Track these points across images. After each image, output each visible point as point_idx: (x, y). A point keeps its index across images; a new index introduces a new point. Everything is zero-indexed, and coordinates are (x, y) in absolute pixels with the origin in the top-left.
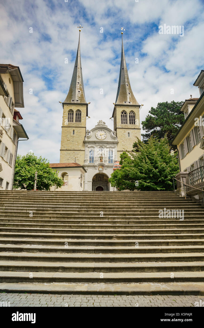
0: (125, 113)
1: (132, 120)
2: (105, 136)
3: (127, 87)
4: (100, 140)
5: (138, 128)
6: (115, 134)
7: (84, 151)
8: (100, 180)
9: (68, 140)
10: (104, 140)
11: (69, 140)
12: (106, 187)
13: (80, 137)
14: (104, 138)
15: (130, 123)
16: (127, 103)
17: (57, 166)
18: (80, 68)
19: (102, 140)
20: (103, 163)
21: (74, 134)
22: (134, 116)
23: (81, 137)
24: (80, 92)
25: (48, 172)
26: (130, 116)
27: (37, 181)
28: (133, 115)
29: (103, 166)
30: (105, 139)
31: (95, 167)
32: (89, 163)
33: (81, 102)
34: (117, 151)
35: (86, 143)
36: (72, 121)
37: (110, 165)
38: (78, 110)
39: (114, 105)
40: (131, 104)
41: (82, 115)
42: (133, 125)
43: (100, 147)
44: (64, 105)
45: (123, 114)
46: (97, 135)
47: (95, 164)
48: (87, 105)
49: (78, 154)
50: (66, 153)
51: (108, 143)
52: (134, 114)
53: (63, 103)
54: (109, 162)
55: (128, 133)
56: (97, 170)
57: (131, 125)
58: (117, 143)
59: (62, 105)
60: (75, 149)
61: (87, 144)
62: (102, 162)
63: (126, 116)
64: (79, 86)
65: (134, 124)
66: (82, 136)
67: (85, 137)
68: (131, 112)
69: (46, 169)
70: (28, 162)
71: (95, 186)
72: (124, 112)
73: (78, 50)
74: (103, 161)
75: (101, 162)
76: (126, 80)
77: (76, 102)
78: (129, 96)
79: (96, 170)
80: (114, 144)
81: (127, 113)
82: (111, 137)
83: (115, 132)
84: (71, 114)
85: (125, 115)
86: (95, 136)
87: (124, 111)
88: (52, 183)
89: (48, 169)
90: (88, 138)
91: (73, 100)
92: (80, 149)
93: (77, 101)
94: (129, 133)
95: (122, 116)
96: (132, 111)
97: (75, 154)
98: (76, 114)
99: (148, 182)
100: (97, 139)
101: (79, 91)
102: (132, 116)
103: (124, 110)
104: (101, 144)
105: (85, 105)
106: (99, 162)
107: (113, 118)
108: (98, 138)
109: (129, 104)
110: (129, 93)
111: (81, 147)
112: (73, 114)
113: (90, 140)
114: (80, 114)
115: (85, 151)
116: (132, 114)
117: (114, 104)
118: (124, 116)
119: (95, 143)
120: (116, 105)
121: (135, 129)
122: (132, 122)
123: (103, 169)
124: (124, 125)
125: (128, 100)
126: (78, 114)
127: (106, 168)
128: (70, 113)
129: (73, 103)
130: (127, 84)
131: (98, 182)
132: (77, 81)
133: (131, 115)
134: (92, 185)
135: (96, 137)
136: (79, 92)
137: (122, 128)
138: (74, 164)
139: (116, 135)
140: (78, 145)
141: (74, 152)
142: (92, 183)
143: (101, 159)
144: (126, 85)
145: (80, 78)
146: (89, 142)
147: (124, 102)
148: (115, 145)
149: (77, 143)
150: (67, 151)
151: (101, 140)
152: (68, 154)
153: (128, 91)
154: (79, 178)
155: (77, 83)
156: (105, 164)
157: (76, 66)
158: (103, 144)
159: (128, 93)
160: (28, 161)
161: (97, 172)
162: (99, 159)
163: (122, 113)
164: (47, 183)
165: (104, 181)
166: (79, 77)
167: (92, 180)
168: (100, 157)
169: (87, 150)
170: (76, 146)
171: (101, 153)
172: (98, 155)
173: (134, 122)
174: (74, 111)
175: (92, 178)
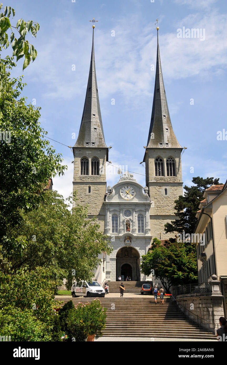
0: (161, 160)
1: (171, 171)
3: (165, 120)
4: (126, 200)
5: (179, 182)
6: (147, 191)
8: (127, 255)
9: (81, 201)
11: (84, 201)
12: (135, 264)
13: (98, 197)
15: (168, 175)
16: (163, 144)
18: (96, 91)
19: (130, 200)
21: (90, 192)
22: (174, 164)
23: (100, 196)
24: (97, 130)
26: (168, 164)
29: (130, 237)
30: (133, 199)
31: (119, 238)
32: (111, 233)
33: (98, 145)
34: (150, 215)
35: (107, 205)
36: (87, 174)
37: (140, 235)
38: (95, 158)
39: (145, 150)
40: (170, 146)
42: (173, 177)
43: (126, 211)
44: (75, 151)
45: (158, 161)
47: (120, 235)
48: (107, 150)
51: (137, 204)
52: (173, 161)
53: (73, 148)
54: (139, 230)
55: (164, 189)
56: (123, 243)
57: (170, 177)
58: (150, 204)
59: (73, 151)
60: (92, 214)
61: (108, 207)
62: (130, 231)
63: (162, 164)
64: (94, 119)
65: (174, 175)
66: (101, 195)
68: (169, 159)
71: (120, 263)
72: (159, 159)
77: (91, 146)
78: (166, 134)
79: (121, 243)
80: (145, 205)
81: (164, 160)
82: (141, 196)
83: (147, 189)
84: (85, 163)
85: (160, 162)
90: (110, 198)
91: (87, 143)
92: (98, 214)
93: (93, 145)
94: (167, 190)
95: (156, 164)
96: (171, 157)
98: (92, 163)
100: (122, 199)
101: (95, 129)
102: (171, 164)
103: (159, 156)
104: (127, 206)
105: (104, 150)
107: (144, 163)
108: (123, 197)
109: (167, 147)
110: (167, 129)
111: (99, 211)
113: (112, 201)
114: (98, 163)
116: (170, 161)
117: (145, 148)
118: (159, 164)
119: (119, 204)
120: (147, 149)
122: (171, 173)
123: (131, 242)
124: (159, 178)
125: (166, 141)
126: (95, 163)
128: (83, 161)
129: (87, 147)
130: (164, 114)
131: (123, 258)
132: (93, 112)
133: (169, 162)
136: (95, 130)
137: (157, 183)
139: (148, 193)
140: (96, 208)
144: (163, 117)
145: (96, 107)
146: (111, 205)
147: (159, 144)
148: (147, 207)
149: (94, 205)
153: (165, 126)
155: (92, 116)
156: (133, 234)
157: (90, 88)
158: (130, 205)
159: (165, 130)
161: (122, 245)
165: (133, 257)
166: (95, 105)
167: (115, 257)
169: (109, 215)
170: (94, 209)
171: (128, 218)
172: (124, 221)
173: (174, 173)
174: (90, 159)
175: (116, 254)
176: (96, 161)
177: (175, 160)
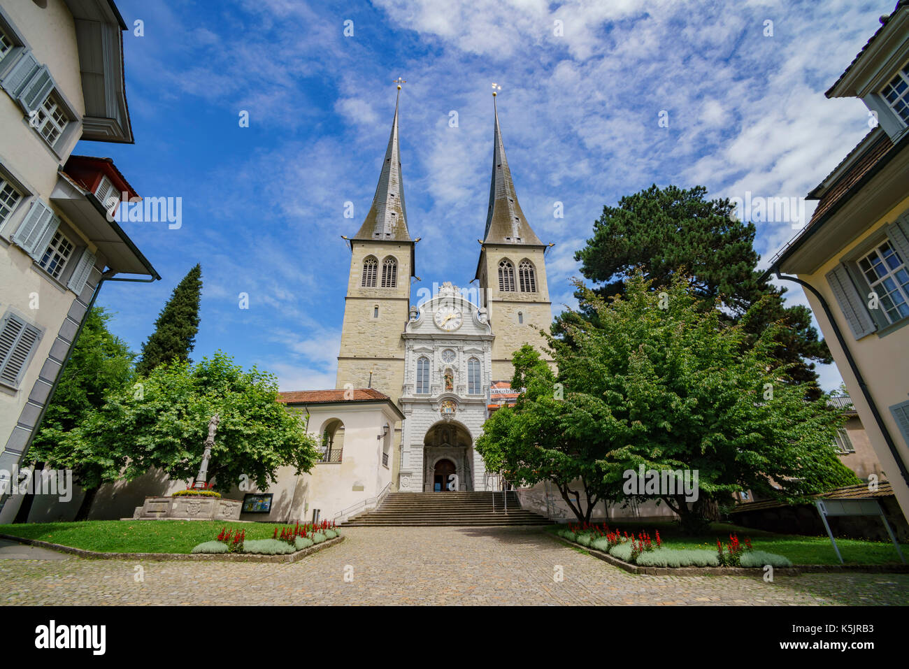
0: (509, 265)
1: (527, 283)
2: (458, 323)
3: (511, 205)
4: (445, 331)
5: (544, 301)
6: (485, 316)
7: (404, 360)
8: (446, 440)
9: (359, 333)
10: (455, 330)
11: (364, 333)
12: (463, 460)
13: (392, 325)
14: (457, 326)
15: (523, 290)
16: (512, 240)
17: (312, 400)
18: (397, 164)
19: (452, 331)
20: (454, 392)
21: (376, 315)
22: (532, 273)
23: (396, 324)
24: (397, 216)
25: (267, 419)
26: (521, 273)
27: (213, 451)
28: (529, 269)
29: (452, 401)
30: (459, 328)
31: (431, 404)
32: (415, 392)
33: (396, 237)
34: (492, 361)
35: (408, 339)
36: (374, 285)
37: (473, 399)
38: (391, 258)
39: (480, 246)
40: (523, 242)
41: (400, 270)
42: (531, 293)
43: (445, 351)
44: (354, 245)
45: (504, 267)
46: (436, 320)
47: (433, 397)
48: (412, 244)
49: (386, 369)
50: (353, 367)
51: (466, 339)
52: (530, 267)
53: (351, 241)
54: (471, 388)
55: (517, 313)
56: (439, 413)
57: (526, 293)
58: (491, 340)
59: (349, 244)
60: (378, 356)
61: (411, 343)
62: (452, 389)
63: (511, 272)
64: (393, 201)
65: (534, 291)
66: (397, 322)
67: (406, 323)
68: (523, 263)
69: (264, 406)
70: (205, 383)
71: (433, 458)
72: (505, 263)
73: (393, 126)
74: (455, 389)
75: (449, 392)
76: (508, 190)
77: (384, 238)
78: (516, 226)
79: (434, 413)
80: (483, 341)
81: (514, 265)
82: (475, 324)
84: (370, 267)
85: (508, 268)
86: (434, 321)
87: (505, 259)
88: (274, 458)
89: (269, 406)
90: (414, 326)
91: (378, 234)
92: (391, 356)
93: (388, 236)
94: (521, 314)
95: (500, 271)
96: (526, 261)
97: (377, 369)
98: (385, 267)
99: (658, 457)
100: (438, 328)
101: (393, 214)
102: (526, 272)
104: (448, 344)
105: (407, 245)
106: (444, 392)
107: (477, 282)
108: (440, 325)
109: (519, 244)
110: (517, 219)
111: (395, 351)
112: (376, 267)
113: (419, 331)
114: (395, 267)
115: (406, 362)
116: (525, 266)
117: (480, 243)
118: (506, 272)
119: (431, 338)
120: (484, 245)
121: (535, 302)
122: (528, 287)
123: (454, 411)
124: (507, 295)
125: (516, 234)
126: (390, 267)
127: (462, 407)
128: (368, 264)
129: (376, 239)
130: (509, 198)
131: (439, 447)
132: (390, 191)
133: (523, 269)
134: (422, 456)
135: (434, 323)
136: (393, 216)
137: (502, 302)
138: (367, 391)
139: (488, 319)
140: (387, 345)
141: (376, 365)
142: (425, 450)
143: (447, 383)
144: (509, 201)
145: (397, 186)
146: (417, 338)
147: (505, 239)
148: (486, 345)
149: (383, 341)
150: (355, 361)
151: (448, 331)
152: (359, 369)
153: (513, 215)
154: (379, 438)
155: (389, 196)
156: (460, 396)
157: (388, 160)
158: (452, 341)
159: (514, 219)
160: (205, 378)
161: (435, 417)
162: (444, 383)
163: (502, 264)
164: (256, 457)
166: (394, 182)
167: (422, 443)
168: (446, 377)
169: (412, 359)
170: (382, 347)
171: (449, 365)
172: (440, 371)
173: (533, 287)
174: (380, 259)
175: (424, 435)
176: (392, 265)
177: (534, 266)
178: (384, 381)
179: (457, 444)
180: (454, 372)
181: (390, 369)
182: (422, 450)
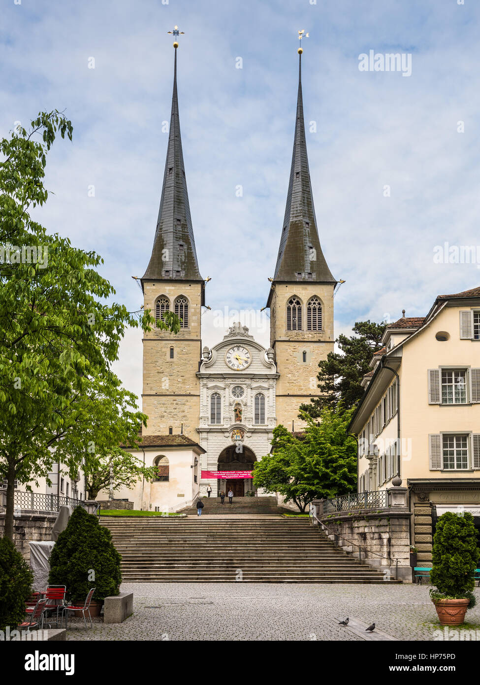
0: (298, 303)
1: (315, 321)
2: (246, 362)
3: (306, 229)
4: (234, 371)
5: (328, 340)
6: (271, 356)
7: (199, 396)
8: (236, 458)
9: (158, 372)
10: (244, 370)
11: (163, 373)
13: (188, 366)
14: (246, 365)
15: (309, 329)
16: (303, 275)
18: (181, 175)
19: (241, 370)
20: (242, 423)
21: (172, 356)
22: (320, 309)
23: (191, 364)
24: (185, 248)
26: (309, 310)
28: (317, 306)
29: (241, 430)
30: (247, 368)
31: (223, 432)
32: (209, 423)
33: (186, 275)
34: (276, 396)
35: (203, 378)
37: (259, 428)
38: (181, 298)
39: (270, 284)
41: (191, 311)
42: (317, 331)
43: (234, 388)
44: (145, 284)
45: (293, 305)
46: (227, 360)
47: (225, 427)
48: (202, 283)
49: (184, 404)
50: (156, 402)
51: (253, 377)
52: (319, 304)
53: (142, 280)
54: (256, 420)
55: (301, 352)
56: (230, 439)
57: (312, 331)
58: (276, 378)
59: (141, 285)
60: (176, 393)
61: (205, 381)
62: (241, 421)
63: (299, 310)
64: (179, 229)
65: (320, 329)
66: (191, 362)
67: (200, 364)
68: (312, 300)
72: (294, 300)
74: (243, 420)
75: (238, 422)
76: (305, 208)
77: (174, 275)
78: (308, 257)
79: (226, 439)
80: (269, 379)
81: (303, 303)
82: (262, 363)
83: (272, 351)
84: (163, 306)
85: (297, 306)
86: (224, 360)
87: (295, 296)
90: (208, 366)
91: (167, 272)
92: (188, 392)
93: (178, 274)
94: (305, 353)
95: (289, 309)
96: (315, 298)
97: (177, 404)
98: (176, 305)
100: (229, 368)
101: (181, 245)
102: (314, 310)
104: (237, 381)
105: (197, 283)
106: (233, 423)
107: (268, 310)
108: (230, 365)
109: (310, 280)
110: (311, 248)
111: (189, 388)
112: (168, 306)
113: (211, 371)
114: (186, 307)
115: (201, 398)
116: (314, 303)
117: (270, 281)
118: (294, 309)
119: (223, 377)
120: (274, 283)
121: (320, 342)
122: (314, 326)
123: (242, 437)
124: (293, 334)
125: (308, 268)
126: (181, 306)
127: (249, 435)
128: (160, 304)
129: (166, 278)
130: (305, 219)
131: (230, 463)
132: (176, 215)
133: (312, 306)
135: (225, 363)
136: (181, 248)
137: (289, 341)
139: (274, 359)
140: (184, 383)
141: (174, 400)
142: (219, 466)
143: (237, 416)
144: (304, 224)
145: (183, 206)
146: (210, 377)
147: (296, 274)
148: (271, 382)
149: (180, 379)
150: (157, 397)
151: (237, 370)
152: (160, 404)
153: (307, 242)
155: (175, 222)
156: (247, 426)
157: (171, 169)
158: (241, 380)
159: (308, 249)
161: (227, 443)
162: (234, 415)
163: (291, 302)
165: (246, 462)
166: (179, 202)
167: (216, 462)
168: (236, 410)
169: (205, 395)
170: (180, 385)
171: (238, 400)
172: (231, 405)
173: (320, 327)
174: (172, 299)
175: (218, 456)
176: (184, 304)
177: (323, 304)
178: (183, 414)
179: (246, 461)
180: (242, 406)
181: (187, 403)
182: (217, 467)
